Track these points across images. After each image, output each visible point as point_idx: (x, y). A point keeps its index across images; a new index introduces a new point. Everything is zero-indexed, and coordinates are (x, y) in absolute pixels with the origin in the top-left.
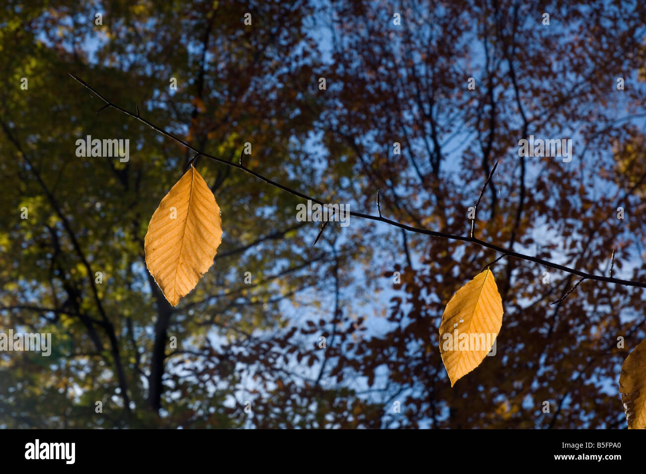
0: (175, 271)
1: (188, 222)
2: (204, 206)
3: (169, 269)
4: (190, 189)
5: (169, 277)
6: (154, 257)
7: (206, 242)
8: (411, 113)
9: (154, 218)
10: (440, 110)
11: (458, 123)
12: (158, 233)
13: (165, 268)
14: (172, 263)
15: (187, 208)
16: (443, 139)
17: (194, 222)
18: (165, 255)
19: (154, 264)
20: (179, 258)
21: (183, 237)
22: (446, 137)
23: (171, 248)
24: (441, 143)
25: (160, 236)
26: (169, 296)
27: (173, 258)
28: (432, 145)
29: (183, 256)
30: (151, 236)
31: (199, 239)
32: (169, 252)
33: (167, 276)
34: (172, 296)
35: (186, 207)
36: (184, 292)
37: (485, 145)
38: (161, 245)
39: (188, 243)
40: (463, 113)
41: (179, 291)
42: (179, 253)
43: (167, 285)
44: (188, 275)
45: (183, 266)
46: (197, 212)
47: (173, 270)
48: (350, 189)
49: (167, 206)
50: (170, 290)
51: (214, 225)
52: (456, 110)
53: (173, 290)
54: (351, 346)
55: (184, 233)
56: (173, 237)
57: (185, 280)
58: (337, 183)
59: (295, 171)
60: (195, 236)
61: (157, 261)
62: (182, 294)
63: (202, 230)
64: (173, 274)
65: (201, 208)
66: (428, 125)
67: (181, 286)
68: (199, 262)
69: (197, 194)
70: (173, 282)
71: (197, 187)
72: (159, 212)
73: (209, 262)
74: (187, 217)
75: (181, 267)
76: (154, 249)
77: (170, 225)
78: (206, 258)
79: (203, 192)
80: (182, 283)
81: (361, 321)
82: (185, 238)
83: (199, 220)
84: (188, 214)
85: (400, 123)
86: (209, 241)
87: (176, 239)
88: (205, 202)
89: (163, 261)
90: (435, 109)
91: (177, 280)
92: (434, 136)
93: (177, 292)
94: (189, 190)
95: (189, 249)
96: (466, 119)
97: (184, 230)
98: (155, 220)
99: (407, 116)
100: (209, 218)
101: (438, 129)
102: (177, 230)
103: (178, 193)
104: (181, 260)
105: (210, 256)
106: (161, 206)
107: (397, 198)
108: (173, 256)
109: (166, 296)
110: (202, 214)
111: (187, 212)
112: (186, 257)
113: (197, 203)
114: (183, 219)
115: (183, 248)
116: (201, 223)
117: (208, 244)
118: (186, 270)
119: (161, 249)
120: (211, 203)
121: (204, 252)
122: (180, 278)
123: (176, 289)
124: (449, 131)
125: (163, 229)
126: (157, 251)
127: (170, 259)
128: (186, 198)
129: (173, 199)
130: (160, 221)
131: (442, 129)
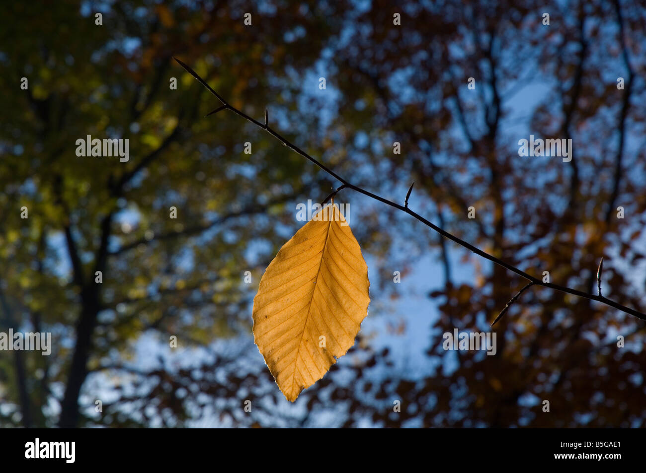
0: (296, 350)
1: (320, 281)
2: (345, 261)
3: (288, 346)
4: (325, 234)
5: (287, 358)
6: (266, 327)
7: (345, 312)
8: (463, 47)
9: (269, 272)
10: (505, 44)
11: (530, 66)
12: (273, 294)
13: (282, 345)
14: (292, 339)
15: (320, 260)
16: (507, 87)
17: (328, 283)
18: (282, 327)
19: (267, 337)
20: (302, 332)
21: (310, 302)
22: (511, 85)
23: (291, 317)
24: (502, 92)
25: (277, 298)
26: (284, 387)
27: (294, 331)
28: (488, 95)
29: (310, 331)
30: (264, 297)
31: (334, 307)
32: (288, 322)
33: (283, 356)
34: (290, 386)
35: (318, 260)
36: (307, 381)
37: (568, 100)
38: (276, 312)
39: (317, 312)
40: (538, 51)
41: (299, 380)
42: (303, 325)
43: (283, 370)
44: (314, 357)
45: (308, 344)
46: (333, 268)
47: (293, 349)
48: (368, 150)
49: (290, 255)
50: (287, 378)
51: (358, 290)
52: (527, 47)
53: (291, 378)
54: (368, 387)
55: (312, 297)
56: (294, 300)
57: (310, 364)
58: (350, 140)
59: (289, 117)
60: (328, 302)
61: (271, 333)
62: (304, 384)
63: (341, 295)
64: (293, 355)
65: (340, 263)
66: (485, 65)
67: (304, 373)
68: (332, 340)
69: (336, 242)
70: (292, 367)
71: (336, 233)
72: (277, 263)
73: (348, 342)
74: (318, 274)
75: (305, 345)
76: (266, 317)
77: (292, 283)
78: (343, 335)
79: (345, 241)
80: (306, 368)
81: (386, 352)
82: (313, 305)
83: (336, 280)
84: (319, 270)
85: (447, 61)
86: (350, 312)
87: (300, 305)
88: (347, 255)
89: (278, 335)
90: (497, 42)
91: (297, 363)
92: (493, 82)
93: (298, 381)
94: (324, 236)
95: (319, 320)
96: (542, 61)
97: (313, 293)
98: (271, 275)
99: (456, 51)
100: (351, 279)
101: (499, 72)
102: (302, 292)
103: (307, 239)
104: (306, 336)
105: (350, 334)
106: (280, 256)
107: (436, 168)
108: (294, 329)
109: (280, 387)
110: (341, 271)
111: (317, 268)
112: (314, 333)
113: (335, 255)
114: (312, 277)
115: (310, 318)
116: (339, 285)
117: (348, 315)
118: (312, 351)
119: (277, 317)
120: (354, 256)
121: (341, 326)
122: (303, 361)
123: (296, 377)
124: (515, 77)
125: (281, 288)
126: (271, 319)
127: (289, 332)
128: (319, 247)
129: (300, 247)
130: (278, 276)
131: (506, 74)
